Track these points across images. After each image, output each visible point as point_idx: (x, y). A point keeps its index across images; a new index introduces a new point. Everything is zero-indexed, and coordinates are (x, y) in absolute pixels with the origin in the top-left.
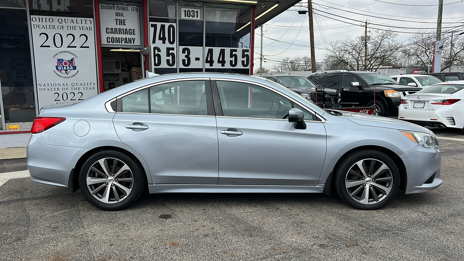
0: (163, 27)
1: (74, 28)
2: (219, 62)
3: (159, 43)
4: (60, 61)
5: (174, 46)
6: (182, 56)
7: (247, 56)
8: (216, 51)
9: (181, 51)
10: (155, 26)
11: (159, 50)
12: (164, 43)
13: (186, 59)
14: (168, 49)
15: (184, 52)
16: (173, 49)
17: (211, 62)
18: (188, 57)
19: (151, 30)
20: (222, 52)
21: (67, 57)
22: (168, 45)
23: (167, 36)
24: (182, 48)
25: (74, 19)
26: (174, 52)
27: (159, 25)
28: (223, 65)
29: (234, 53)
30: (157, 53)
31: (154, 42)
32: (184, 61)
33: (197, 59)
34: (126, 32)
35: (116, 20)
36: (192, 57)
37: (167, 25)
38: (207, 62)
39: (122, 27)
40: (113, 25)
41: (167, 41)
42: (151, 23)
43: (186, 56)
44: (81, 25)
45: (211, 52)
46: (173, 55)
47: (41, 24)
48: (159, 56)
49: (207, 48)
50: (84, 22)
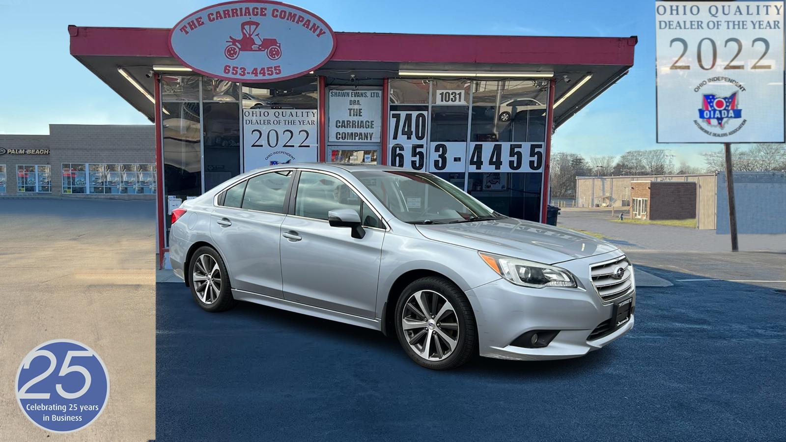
0: (408, 117)
1: (293, 123)
2: (491, 163)
3: (402, 139)
4: (273, 164)
5: (423, 142)
6: (435, 156)
7: (539, 154)
8: (488, 148)
9: (433, 149)
10: (397, 117)
11: (402, 149)
12: (409, 138)
13: (440, 160)
14: (415, 148)
15: (437, 150)
16: (421, 146)
17: (479, 164)
18: (443, 157)
19: (393, 121)
20: (497, 150)
22: (414, 141)
23: (413, 129)
24: (434, 144)
25: (294, 111)
26: (423, 150)
27: (403, 114)
28: (498, 168)
29: (516, 150)
30: (398, 151)
31: (395, 138)
32: (436, 162)
33: (457, 159)
34: (361, 125)
35: (350, 110)
36: (449, 156)
37: (415, 114)
38: (472, 163)
39: (356, 119)
40: (346, 117)
41: (413, 136)
42: (392, 112)
43: (440, 156)
44: (301, 119)
45: (478, 149)
46: (421, 154)
47: (255, 119)
48: (401, 157)
49: (473, 145)
50: (305, 114)
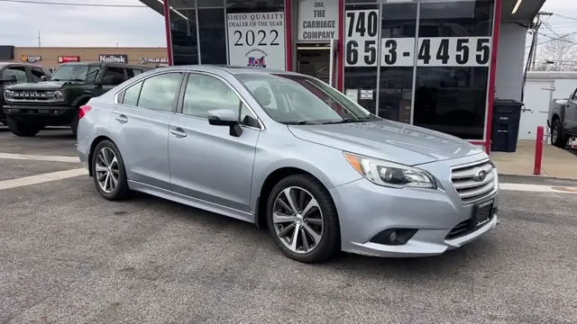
0: (362, 15)
1: (265, 24)
2: (438, 57)
3: (356, 36)
4: (251, 60)
5: (375, 38)
6: (386, 51)
7: (486, 48)
8: (435, 43)
9: (383, 46)
10: (352, 15)
11: (356, 45)
12: (362, 35)
13: (391, 55)
14: (368, 43)
15: (388, 44)
16: (373, 42)
17: (427, 58)
18: (393, 52)
19: (348, 20)
20: (445, 44)
21: (257, 56)
22: (367, 37)
23: (366, 26)
24: (385, 40)
25: (266, 14)
26: (375, 46)
27: (357, 13)
28: (445, 62)
29: (463, 44)
30: (353, 48)
31: (350, 35)
32: (387, 57)
33: (406, 54)
34: (325, 25)
35: (315, 11)
36: (399, 52)
37: (367, 12)
38: (420, 57)
39: (320, 19)
40: (312, 18)
41: (366, 33)
42: (347, 12)
43: (390, 51)
44: (271, 20)
45: (426, 45)
46: (373, 50)
47: (236, 22)
48: (356, 53)
49: (421, 39)
50: (275, 17)
